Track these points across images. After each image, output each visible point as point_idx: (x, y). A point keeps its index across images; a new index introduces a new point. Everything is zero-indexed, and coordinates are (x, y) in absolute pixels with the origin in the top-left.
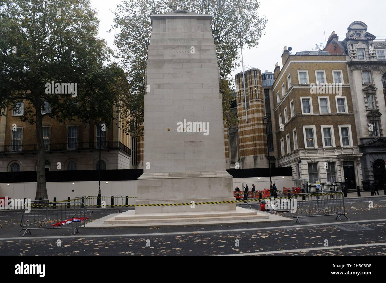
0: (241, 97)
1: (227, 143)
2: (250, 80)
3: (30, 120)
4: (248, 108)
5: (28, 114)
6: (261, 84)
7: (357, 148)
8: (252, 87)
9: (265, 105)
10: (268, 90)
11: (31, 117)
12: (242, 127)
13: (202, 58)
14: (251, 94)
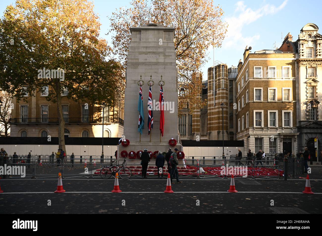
0: (211, 86)
1: (199, 120)
2: (218, 73)
3: (53, 100)
4: (216, 94)
5: (52, 95)
6: (227, 77)
7: (295, 129)
8: (220, 79)
9: (229, 93)
10: (232, 81)
11: (53, 98)
12: (210, 109)
13: (166, 61)
14: (218, 84)
